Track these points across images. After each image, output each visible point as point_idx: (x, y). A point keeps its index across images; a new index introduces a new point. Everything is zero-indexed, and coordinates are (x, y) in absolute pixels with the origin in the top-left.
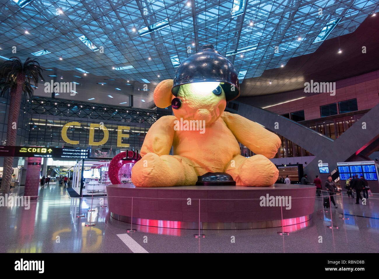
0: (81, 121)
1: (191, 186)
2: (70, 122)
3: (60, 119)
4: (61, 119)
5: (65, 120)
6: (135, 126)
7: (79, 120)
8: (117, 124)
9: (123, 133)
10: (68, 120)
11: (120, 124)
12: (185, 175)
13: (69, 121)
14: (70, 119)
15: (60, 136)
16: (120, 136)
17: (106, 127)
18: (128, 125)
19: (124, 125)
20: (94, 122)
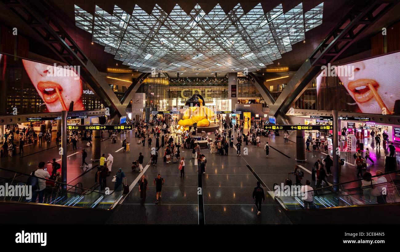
0: (189, 88)
3: (180, 88)
6: (214, 88)
9: (208, 91)
15: (181, 95)
16: (206, 93)
17: (200, 89)
18: (210, 88)
19: (208, 88)
20: (194, 88)
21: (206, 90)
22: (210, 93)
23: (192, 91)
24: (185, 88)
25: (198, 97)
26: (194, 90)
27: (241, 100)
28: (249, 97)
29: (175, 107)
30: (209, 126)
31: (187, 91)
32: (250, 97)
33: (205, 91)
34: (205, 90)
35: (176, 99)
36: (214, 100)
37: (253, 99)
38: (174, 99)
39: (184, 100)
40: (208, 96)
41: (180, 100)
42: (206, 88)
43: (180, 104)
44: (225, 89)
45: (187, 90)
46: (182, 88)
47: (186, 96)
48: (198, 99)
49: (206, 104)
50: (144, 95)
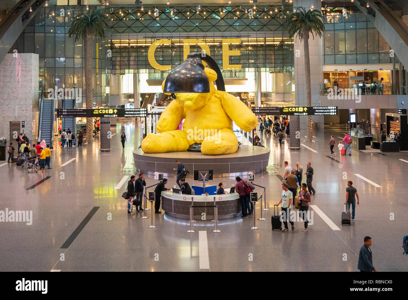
0: (171, 37)
1: (182, 152)
2: (157, 40)
3: (144, 37)
4: (146, 37)
5: (151, 37)
6: (248, 36)
7: (169, 36)
8: (221, 36)
9: (231, 47)
10: (154, 37)
11: (225, 35)
12: (177, 145)
13: (157, 38)
14: (157, 36)
15: (147, 61)
16: (226, 53)
17: (206, 42)
18: (238, 37)
19: (231, 37)
20: (188, 37)
21: (226, 43)
22: (237, 53)
23: (181, 47)
24: (158, 38)
25: (204, 63)
26: (187, 44)
27: (334, 74)
28: (357, 63)
29: (130, 96)
30: (237, 152)
31: (167, 47)
32: (363, 63)
33: (221, 47)
34: (221, 43)
35: (132, 71)
36: (250, 73)
37: (370, 68)
38: (127, 71)
39: (158, 76)
40: (233, 60)
41: (144, 75)
42: (226, 37)
43: (145, 88)
44: (282, 41)
45: (167, 43)
46: (152, 38)
47: (162, 63)
48: (202, 67)
49: (228, 88)
50: (34, 58)
